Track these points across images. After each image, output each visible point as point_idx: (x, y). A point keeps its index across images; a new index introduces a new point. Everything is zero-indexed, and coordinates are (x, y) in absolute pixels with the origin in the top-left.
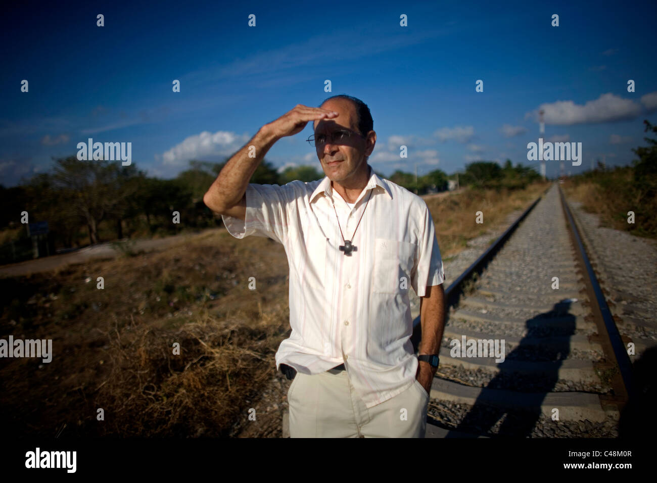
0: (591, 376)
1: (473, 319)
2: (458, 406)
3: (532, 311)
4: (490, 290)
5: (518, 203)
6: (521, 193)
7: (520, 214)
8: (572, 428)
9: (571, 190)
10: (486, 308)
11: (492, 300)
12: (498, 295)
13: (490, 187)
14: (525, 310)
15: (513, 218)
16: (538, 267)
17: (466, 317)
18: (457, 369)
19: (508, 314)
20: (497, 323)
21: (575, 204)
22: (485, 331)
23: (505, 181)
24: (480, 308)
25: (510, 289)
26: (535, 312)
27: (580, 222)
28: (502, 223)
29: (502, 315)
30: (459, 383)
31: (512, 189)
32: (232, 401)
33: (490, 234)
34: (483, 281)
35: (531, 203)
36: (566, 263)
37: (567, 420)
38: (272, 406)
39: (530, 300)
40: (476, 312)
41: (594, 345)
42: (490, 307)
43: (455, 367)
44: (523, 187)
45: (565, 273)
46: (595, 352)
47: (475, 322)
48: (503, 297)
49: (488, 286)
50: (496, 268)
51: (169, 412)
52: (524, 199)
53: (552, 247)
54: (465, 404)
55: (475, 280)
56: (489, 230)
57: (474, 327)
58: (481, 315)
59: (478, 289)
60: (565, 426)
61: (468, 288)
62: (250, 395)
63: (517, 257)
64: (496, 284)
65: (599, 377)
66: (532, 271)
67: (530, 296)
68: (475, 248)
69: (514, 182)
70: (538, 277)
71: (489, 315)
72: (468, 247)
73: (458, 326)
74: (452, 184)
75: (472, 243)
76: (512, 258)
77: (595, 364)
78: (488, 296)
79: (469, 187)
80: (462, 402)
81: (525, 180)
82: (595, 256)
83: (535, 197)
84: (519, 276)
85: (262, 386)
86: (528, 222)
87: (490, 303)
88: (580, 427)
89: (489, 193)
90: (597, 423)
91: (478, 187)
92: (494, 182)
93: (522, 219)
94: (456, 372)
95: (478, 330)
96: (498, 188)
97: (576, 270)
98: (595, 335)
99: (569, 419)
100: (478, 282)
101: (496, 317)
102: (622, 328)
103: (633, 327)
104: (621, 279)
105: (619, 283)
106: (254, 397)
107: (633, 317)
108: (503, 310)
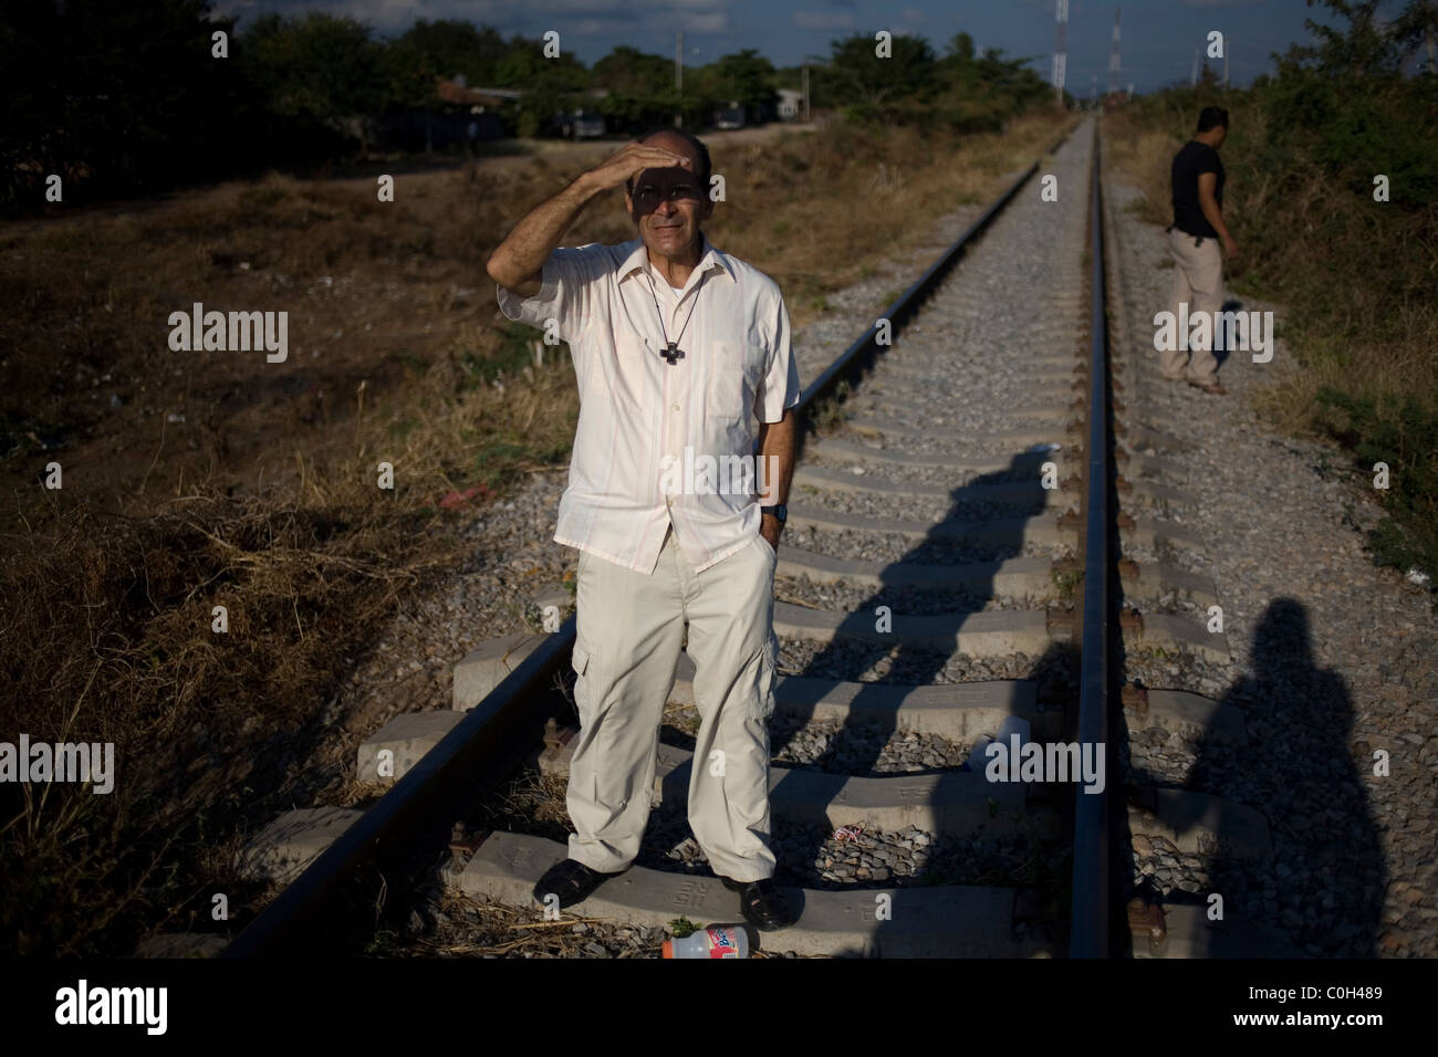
0: (1045, 587)
1: (833, 486)
2: (797, 643)
3: (961, 470)
4: (875, 421)
5: (974, 181)
6: (991, 145)
7: (976, 213)
8: (993, 667)
9: (1122, 146)
10: (862, 463)
11: (878, 446)
12: (893, 436)
13: (902, 120)
14: (947, 467)
15: (954, 229)
16: (992, 370)
17: (818, 483)
18: (795, 583)
19: (909, 478)
20: (884, 494)
21: (1123, 192)
22: (855, 511)
23: (946, 103)
24: (850, 464)
25: (919, 423)
26: (967, 472)
27: (1120, 249)
28: (923, 244)
29: (895, 478)
30: (800, 605)
31: (967, 127)
33: (888, 275)
34: (860, 401)
35: (1010, 179)
36: (1059, 361)
37: (989, 655)
38: (407, 666)
39: (962, 446)
40: (841, 472)
41: (1067, 532)
42: (872, 461)
43: (793, 579)
44: (993, 125)
45: (1051, 385)
46: (1066, 546)
47: (836, 493)
48: (903, 439)
49: (871, 413)
50: (894, 370)
51: (162, 692)
52: (992, 167)
53: (1035, 319)
54: (811, 640)
55: (842, 399)
56: (885, 264)
57: (834, 504)
58: (853, 479)
59: (847, 418)
60: (984, 665)
61: (824, 418)
62: (352, 648)
63: (949, 342)
64: (891, 408)
65: (1058, 585)
66: (977, 378)
67: (963, 439)
68: (846, 314)
69: (971, 109)
70: (988, 394)
71: (868, 479)
72: (829, 311)
73: (801, 501)
74: (789, 100)
75: (837, 300)
76: (935, 345)
77: (1056, 568)
78: (870, 437)
79: (841, 114)
80: (804, 637)
81: (1002, 103)
82: (1126, 346)
83: (1022, 161)
84: (944, 389)
86: (989, 243)
87: (871, 451)
88: (1008, 665)
89: (900, 138)
90: (1036, 656)
91: (867, 116)
92: (913, 104)
93: (976, 234)
94: (793, 587)
95: (842, 508)
96: (925, 124)
97: (1073, 379)
98: (1071, 514)
99: (991, 654)
100: (848, 404)
101: (885, 483)
102: (1126, 501)
103: (1149, 501)
104: (1164, 401)
105: (1157, 410)
106: (362, 651)
107: (1156, 480)
108: (901, 468)
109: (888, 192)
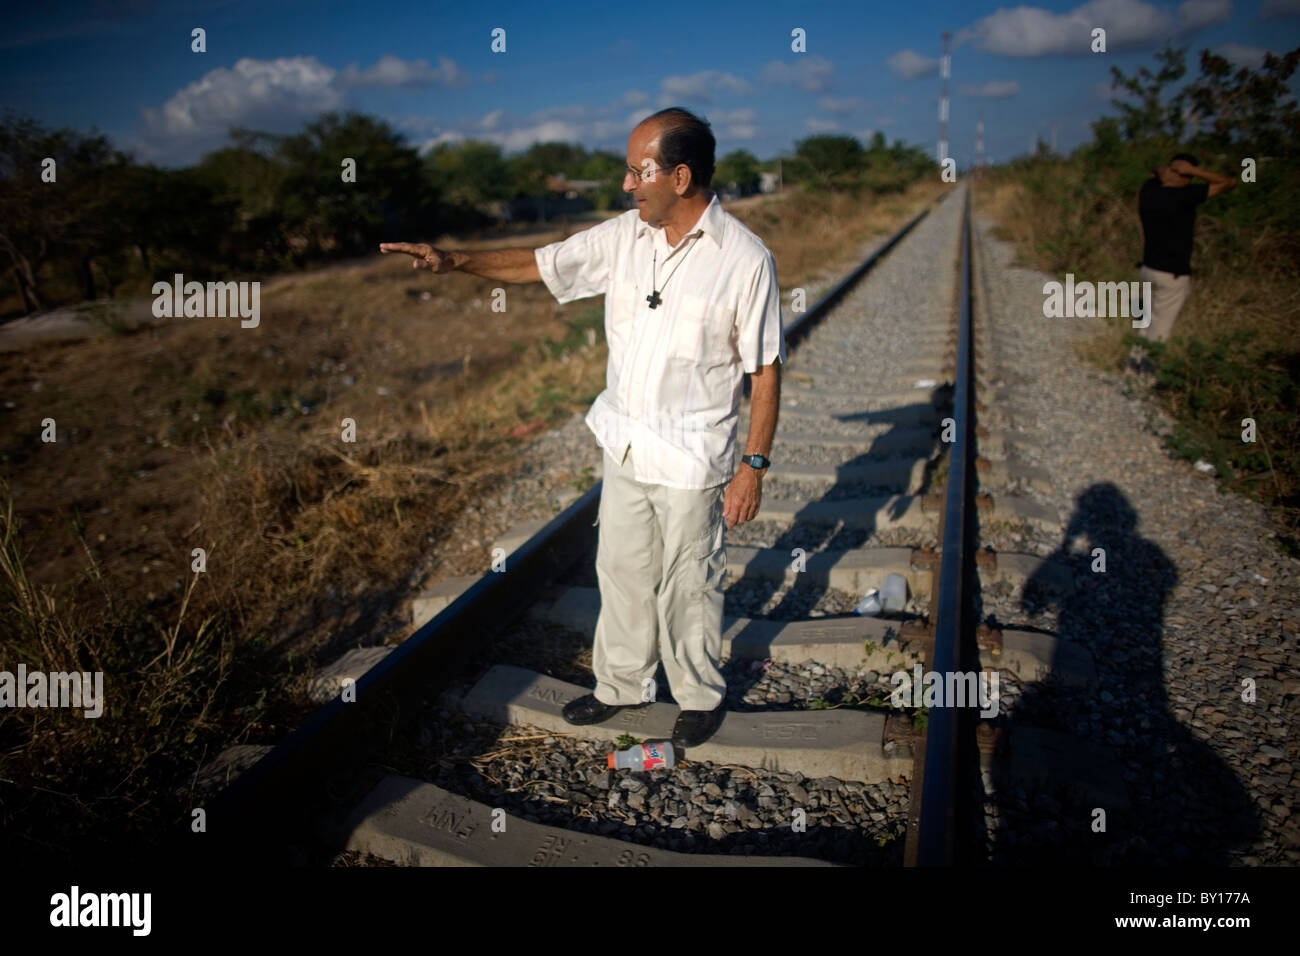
3: (865, 400)
4: (808, 371)
5: (885, 221)
6: (898, 201)
9: (984, 196)
10: (797, 398)
11: (807, 386)
12: (819, 379)
13: (840, 188)
14: (857, 399)
15: (869, 250)
16: (890, 334)
19: (829, 407)
20: (810, 418)
21: (983, 223)
22: (790, 430)
23: (868, 176)
25: (839, 370)
27: (982, 256)
28: (849, 259)
29: (819, 407)
31: (882, 191)
33: (824, 279)
34: (799, 358)
35: (907, 220)
36: (938, 328)
39: (867, 385)
42: (803, 397)
44: (900, 188)
45: (931, 342)
48: (827, 382)
49: (805, 366)
50: (823, 337)
52: (897, 213)
53: (923, 301)
56: (822, 272)
58: (788, 409)
59: (789, 370)
63: (862, 319)
64: (819, 363)
66: (879, 341)
67: (869, 380)
69: (885, 178)
70: (887, 351)
71: (799, 408)
74: (768, 181)
75: (790, 295)
76: (853, 321)
78: (803, 380)
79: (801, 187)
81: (906, 174)
82: (983, 316)
83: (917, 208)
84: (857, 349)
86: (894, 257)
87: (804, 390)
89: (838, 200)
91: (819, 187)
92: (847, 178)
93: (885, 252)
96: (854, 190)
97: (948, 338)
101: (811, 410)
103: (999, 417)
104: (1011, 351)
105: (1007, 357)
106: (440, 534)
107: (1004, 403)
109: (829, 230)
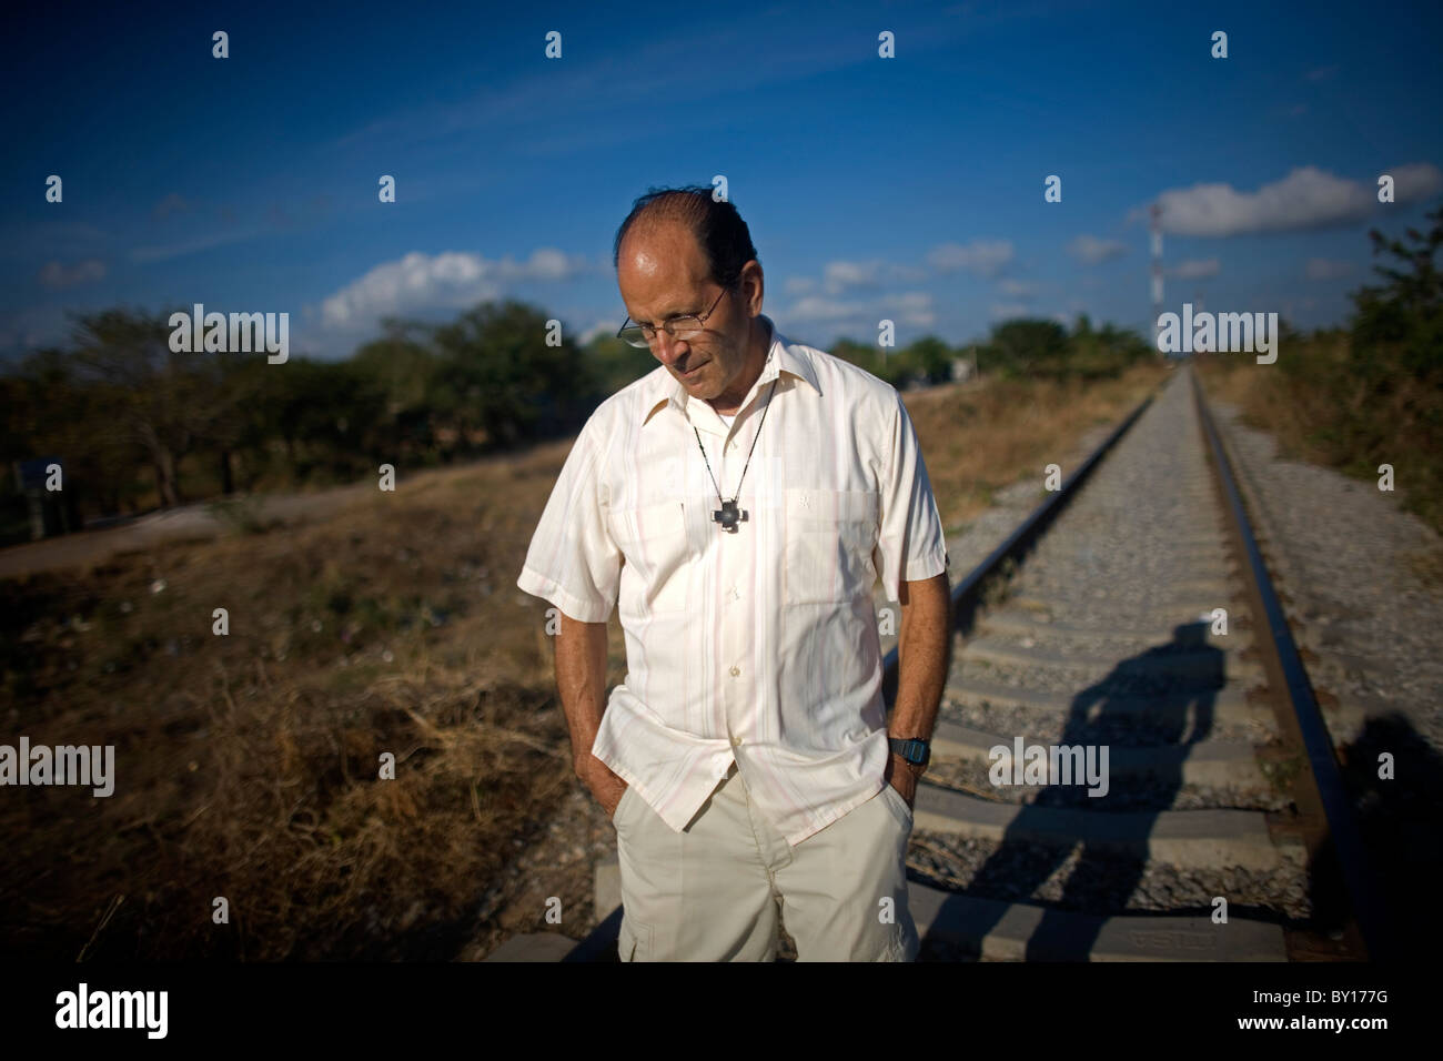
0: (1250, 776)
1: (1004, 660)
2: (971, 844)
3: (1130, 640)
4: (1041, 596)
5: (1104, 409)
6: (1111, 388)
7: (1107, 431)
8: (1208, 884)
9: (1216, 382)
10: (1032, 636)
11: (1044, 618)
12: (1059, 609)
13: (1043, 375)
14: (1116, 638)
15: (1092, 441)
16: (1144, 548)
17: (989, 655)
18: (966, 767)
19: (1079, 649)
20: (1056, 666)
21: (1225, 410)
22: (1029, 685)
23: (1075, 361)
24: (1019, 637)
25: (1084, 594)
26: (1136, 643)
27: (1236, 449)
28: (1069, 453)
29: (1065, 650)
30: (972, 795)
31: (1092, 377)
32: (485, 843)
34: (1026, 577)
35: (1130, 408)
36: (1206, 538)
37: (1198, 867)
38: (571, 852)
39: (1127, 617)
40: (1011, 645)
41: (1259, 710)
42: (1041, 634)
43: (964, 762)
44: (1113, 374)
45: (1203, 558)
46: (1261, 725)
47: (1010, 666)
48: (1070, 612)
49: (1037, 590)
50: (1055, 550)
51: (346, 871)
52: (1116, 401)
53: (1174, 503)
54: (986, 840)
55: (1009, 576)
57: (1006, 677)
58: (1022, 652)
59: (1016, 595)
60: (1194, 880)
61: (993, 593)
62: (525, 828)
63: (1101, 526)
64: (1056, 585)
65: (1267, 776)
66: (1131, 555)
67: (1127, 610)
68: (1011, 506)
69: (1094, 363)
70: (1144, 568)
71: (1037, 651)
72: (995, 505)
73: (972, 676)
74: (961, 369)
75: (1004, 496)
76: (1089, 529)
77: (1260, 750)
78: (1037, 610)
79: (999, 375)
80: (980, 835)
81: (1118, 359)
82: (1264, 523)
83: (1139, 395)
84: (1103, 566)
85: (549, 809)
86: (1124, 451)
87: (1040, 624)
88: (1226, 882)
89: (1042, 388)
90: (1260, 872)
91: (1017, 374)
92: (1052, 364)
93: (1112, 444)
94: (965, 772)
95: (1014, 682)
96: (1061, 377)
97: (1224, 552)
98: (1261, 690)
99: (1203, 865)
100: (1015, 581)
101: (1054, 655)
102: (1316, 675)
103: (1341, 672)
104: (1318, 571)
105: (1314, 579)
106: (533, 833)
107: (1340, 649)
108: (1068, 641)
109: (1036, 419)
